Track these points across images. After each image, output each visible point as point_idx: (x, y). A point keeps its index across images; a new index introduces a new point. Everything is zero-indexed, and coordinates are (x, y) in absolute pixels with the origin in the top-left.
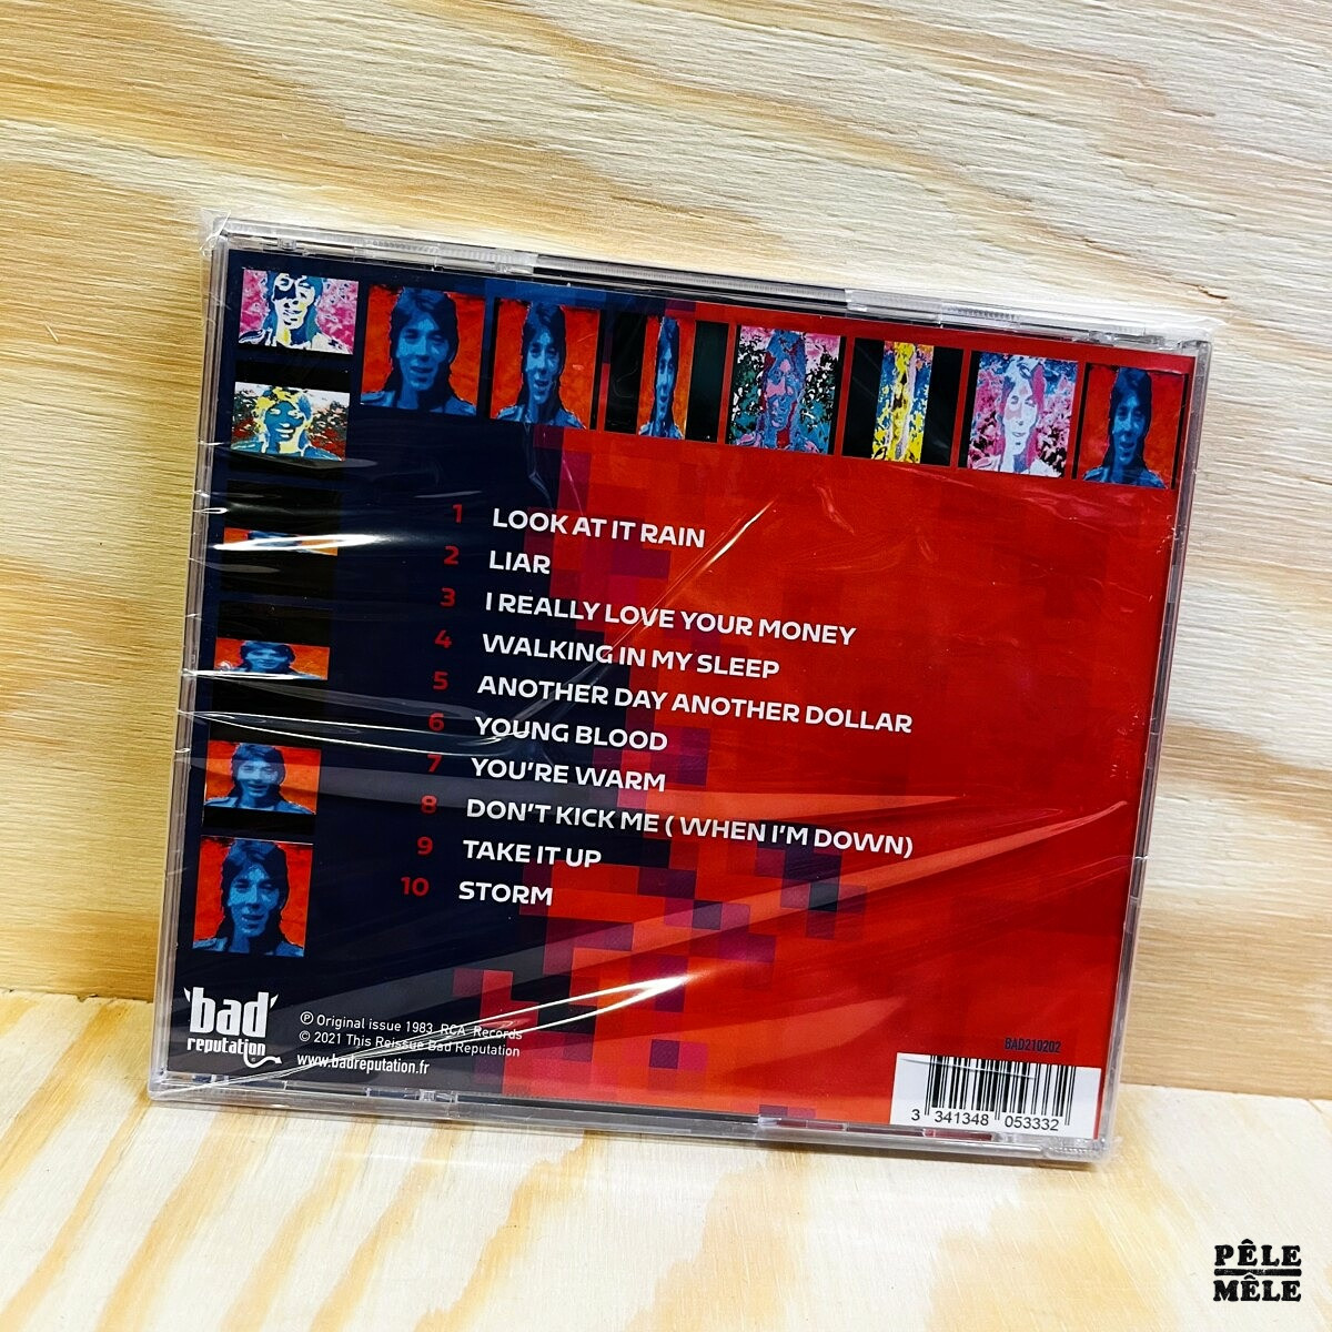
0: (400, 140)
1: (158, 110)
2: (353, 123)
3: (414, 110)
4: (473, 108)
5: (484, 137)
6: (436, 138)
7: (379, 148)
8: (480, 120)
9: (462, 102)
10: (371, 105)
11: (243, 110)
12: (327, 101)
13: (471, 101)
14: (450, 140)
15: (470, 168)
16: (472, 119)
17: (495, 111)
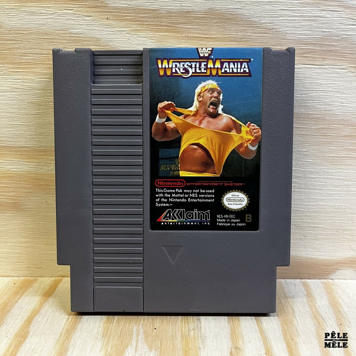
0: (301, 40)
1: (235, 41)
2: (289, 37)
3: (305, 31)
4: (321, 29)
5: (324, 36)
6: (311, 38)
7: (295, 43)
8: (324, 32)
9: (318, 27)
10: (294, 32)
11: (258, 38)
12: (281, 32)
13: (321, 27)
14: (315, 38)
15: (320, 45)
16: (321, 32)
17: (328, 29)
